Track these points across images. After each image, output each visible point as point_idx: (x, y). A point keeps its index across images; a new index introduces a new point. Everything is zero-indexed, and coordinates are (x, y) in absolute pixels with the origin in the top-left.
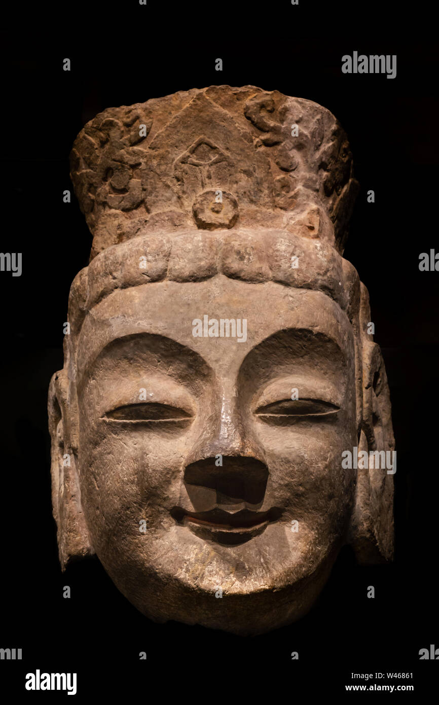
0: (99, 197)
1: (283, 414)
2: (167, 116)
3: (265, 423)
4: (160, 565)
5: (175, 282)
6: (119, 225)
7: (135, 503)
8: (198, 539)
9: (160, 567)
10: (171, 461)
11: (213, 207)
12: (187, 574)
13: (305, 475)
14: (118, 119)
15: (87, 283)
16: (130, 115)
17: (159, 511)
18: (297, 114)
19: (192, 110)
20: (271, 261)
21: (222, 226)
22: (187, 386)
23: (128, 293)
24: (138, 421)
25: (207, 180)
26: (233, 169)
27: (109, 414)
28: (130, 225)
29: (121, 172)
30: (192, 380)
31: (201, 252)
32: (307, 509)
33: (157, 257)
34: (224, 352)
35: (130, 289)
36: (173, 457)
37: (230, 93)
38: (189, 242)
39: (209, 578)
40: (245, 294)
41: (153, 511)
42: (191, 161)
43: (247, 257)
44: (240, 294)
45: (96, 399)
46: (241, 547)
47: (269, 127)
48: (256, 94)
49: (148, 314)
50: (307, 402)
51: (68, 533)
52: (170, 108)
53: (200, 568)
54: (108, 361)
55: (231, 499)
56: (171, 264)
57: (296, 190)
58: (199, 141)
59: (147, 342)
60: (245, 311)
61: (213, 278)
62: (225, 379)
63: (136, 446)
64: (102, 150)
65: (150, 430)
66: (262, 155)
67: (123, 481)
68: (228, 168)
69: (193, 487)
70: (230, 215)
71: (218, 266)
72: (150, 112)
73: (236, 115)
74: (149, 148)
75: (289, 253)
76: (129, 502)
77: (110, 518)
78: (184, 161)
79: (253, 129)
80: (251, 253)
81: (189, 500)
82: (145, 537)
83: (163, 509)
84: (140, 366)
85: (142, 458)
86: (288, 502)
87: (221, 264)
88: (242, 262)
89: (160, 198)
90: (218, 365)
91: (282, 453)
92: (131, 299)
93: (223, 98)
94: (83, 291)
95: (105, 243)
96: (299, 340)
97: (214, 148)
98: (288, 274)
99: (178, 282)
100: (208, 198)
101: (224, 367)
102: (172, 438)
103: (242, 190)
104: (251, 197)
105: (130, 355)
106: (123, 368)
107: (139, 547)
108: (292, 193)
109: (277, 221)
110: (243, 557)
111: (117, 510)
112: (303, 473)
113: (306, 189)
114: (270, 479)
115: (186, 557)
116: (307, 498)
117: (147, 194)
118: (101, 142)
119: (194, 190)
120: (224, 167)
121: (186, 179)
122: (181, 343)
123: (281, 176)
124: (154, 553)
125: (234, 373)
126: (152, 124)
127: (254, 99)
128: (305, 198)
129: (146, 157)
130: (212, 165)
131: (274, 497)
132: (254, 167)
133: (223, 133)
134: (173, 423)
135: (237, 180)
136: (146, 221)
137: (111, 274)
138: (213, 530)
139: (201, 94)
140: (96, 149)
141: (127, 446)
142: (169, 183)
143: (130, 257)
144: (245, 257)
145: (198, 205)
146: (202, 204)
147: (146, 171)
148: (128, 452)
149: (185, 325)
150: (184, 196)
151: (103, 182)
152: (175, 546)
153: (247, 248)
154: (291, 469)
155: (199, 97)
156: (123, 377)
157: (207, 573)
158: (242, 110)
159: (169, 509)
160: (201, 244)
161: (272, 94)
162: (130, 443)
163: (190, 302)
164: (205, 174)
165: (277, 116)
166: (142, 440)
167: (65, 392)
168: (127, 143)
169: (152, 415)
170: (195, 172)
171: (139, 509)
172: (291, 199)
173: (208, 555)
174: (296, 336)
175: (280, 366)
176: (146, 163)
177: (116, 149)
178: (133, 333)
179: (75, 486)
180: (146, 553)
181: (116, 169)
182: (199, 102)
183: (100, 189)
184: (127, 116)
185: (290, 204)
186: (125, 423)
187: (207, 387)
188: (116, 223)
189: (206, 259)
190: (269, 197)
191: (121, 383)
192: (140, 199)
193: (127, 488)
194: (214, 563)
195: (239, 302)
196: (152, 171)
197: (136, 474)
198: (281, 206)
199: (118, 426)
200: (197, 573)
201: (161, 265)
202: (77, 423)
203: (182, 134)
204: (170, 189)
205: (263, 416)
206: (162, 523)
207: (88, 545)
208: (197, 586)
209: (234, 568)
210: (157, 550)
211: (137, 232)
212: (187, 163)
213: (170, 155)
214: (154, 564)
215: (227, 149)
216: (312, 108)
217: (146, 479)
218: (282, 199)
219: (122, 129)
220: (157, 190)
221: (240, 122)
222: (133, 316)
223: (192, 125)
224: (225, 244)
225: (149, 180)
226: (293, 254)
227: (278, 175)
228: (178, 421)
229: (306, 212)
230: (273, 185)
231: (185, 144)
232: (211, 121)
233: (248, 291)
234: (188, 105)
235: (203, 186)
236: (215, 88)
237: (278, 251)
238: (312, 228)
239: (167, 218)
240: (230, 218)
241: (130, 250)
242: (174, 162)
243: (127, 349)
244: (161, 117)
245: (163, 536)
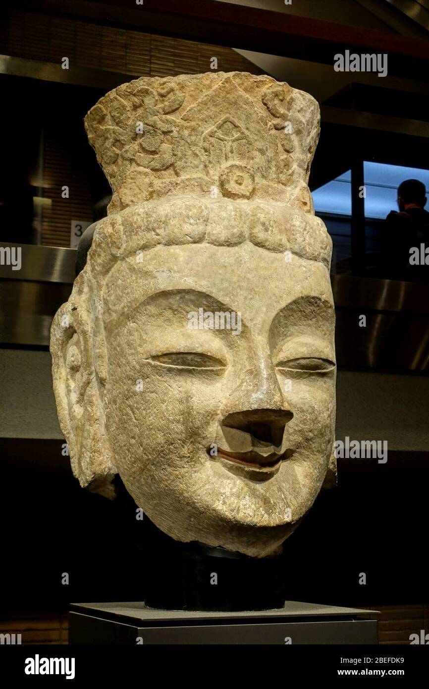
0: (127, 153)
1: (299, 369)
2: (199, 93)
3: (283, 376)
4: (199, 496)
5: (212, 245)
6: (151, 184)
7: (179, 440)
8: (230, 474)
9: (199, 497)
10: (211, 405)
11: (237, 179)
12: (224, 507)
13: (315, 423)
14: (153, 88)
15: (122, 233)
16: (164, 86)
17: (198, 448)
18: (299, 104)
19: (221, 91)
20: (289, 235)
21: (243, 196)
22: (222, 339)
23: (172, 250)
24: (183, 367)
25: (230, 153)
26: (251, 147)
27: (155, 358)
28: (161, 185)
29: (153, 135)
30: (227, 334)
31: (233, 220)
32: (313, 451)
33: (198, 221)
34: (257, 312)
35: (174, 247)
36: (212, 401)
37: (251, 80)
38: (224, 211)
39: (244, 511)
40: (270, 262)
41: (194, 448)
42: (218, 135)
43: (271, 228)
44: (266, 261)
45: (138, 342)
46: (267, 483)
47: (280, 113)
48: (272, 84)
49: (193, 272)
50: (318, 360)
51: (93, 453)
52: (202, 86)
53: (236, 501)
54: (152, 309)
55: (262, 442)
56: (209, 229)
57: (293, 168)
58: (225, 119)
59: (193, 298)
60: (270, 277)
61: (242, 244)
62: (259, 337)
63: (180, 389)
64: (134, 113)
65: (192, 375)
66: (273, 138)
67: (168, 419)
68: (247, 145)
69: (228, 429)
70: (250, 188)
71: (247, 235)
72: (183, 87)
73: (255, 100)
74: (181, 119)
75: (302, 228)
76: (173, 439)
77: (151, 449)
78: (211, 135)
79: (268, 114)
80: (274, 226)
81: (224, 440)
82: (185, 470)
83: (202, 446)
84: (183, 318)
85: (188, 401)
86: (299, 445)
87: (249, 232)
88: (267, 233)
89: (189, 164)
90: (252, 324)
91: (298, 404)
92: (176, 257)
93: (245, 84)
94: (118, 239)
95: (134, 197)
96: (311, 306)
97: (236, 127)
98: (302, 247)
99: (215, 245)
100: (233, 170)
101: (258, 326)
102: (210, 384)
103: (256, 166)
104: (263, 173)
105: (175, 307)
106: (168, 317)
107: (179, 478)
108: (290, 171)
109: (283, 196)
110: (268, 493)
111: (160, 444)
112: (313, 421)
113: (299, 168)
114: (287, 425)
115: (222, 491)
116: (314, 443)
117: (177, 160)
118: (134, 106)
119: (218, 161)
120: (244, 145)
121: (213, 150)
122: (222, 302)
123: (284, 156)
124: (193, 485)
125: (266, 332)
126: (185, 98)
127: (270, 88)
128: (298, 176)
129: (178, 126)
130: (234, 141)
131: (290, 441)
132: (267, 147)
133: (245, 114)
134: (212, 371)
135: (253, 156)
136: (177, 184)
137: (154, 230)
138: (246, 469)
139: (229, 78)
140: (128, 111)
141: (172, 388)
142: (198, 153)
143: (173, 217)
144: (269, 229)
145: (224, 176)
146: (228, 176)
147: (178, 139)
148: (174, 394)
149: (224, 286)
150: (210, 166)
151: (132, 141)
152: (211, 480)
153: (270, 221)
154: (305, 417)
155: (227, 80)
156: (167, 325)
157: (242, 507)
158: (260, 96)
159: (206, 446)
160: (233, 213)
161: (283, 86)
162: (174, 385)
163: (226, 264)
164: (229, 148)
165: (285, 105)
166: (185, 384)
167: (87, 324)
168: (161, 111)
169: (196, 363)
170: (220, 145)
171: (182, 445)
172: (289, 177)
173: (242, 490)
174: (310, 302)
175: (295, 327)
176: (178, 132)
177: (149, 115)
178: (180, 288)
179: (99, 411)
180: (186, 484)
181: (148, 132)
182: (227, 85)
183: (128, 147)
184: (162, 87)
185: (289, 180)
186: (171, 368)
187: (242, 342)
188: (147, 180)
189: (238, 227)
190: (276, 173)
191: (165, 331)
192: (170, 163)
193: (172, 426)
194: (247, 497)
195: (266, 268)
196: (183, 139)
197: (182, 415)
198: (283, 182)
199: (164, 370)
200: (234, 506)
201: (201, 228)
202: (105, 356)
203: (211, 111)
204: (198, 158)
205: (282, 370)
206: (200, 459)
207: (109, 464)
208: (234, 518)
209: (263, 502)
210: (196, 482)
211: (167, 192)
212: (214, 137)
213: (200, 128)
214: (194, 495)
215: (247, 129)
216: (309, 100)
217: (190, 420)
218: (284, 176)
219: (157, 98)
220: (186, 157)
221: (258, 107)
222: (178, 272)
223: (220, 104)
224: (252, 216)
225: (180, 147)
226: (305, 230)
227: (282, 156)
228: (216, 370)
229: (298, 188)
230: (278, 164)
231: (213, 120)
232: (235, 103)
233: (272, 259)
234: (217, 86)
235: (226, 159)
236: (240, 74)
237: (294, 226)
238: (305, 204)
239: (196, 184)
240: (251, 191)
241: (173, 211)
242: (203, 135)
243: (174, 301)
244: (194, 93)
245: (200, 469)
